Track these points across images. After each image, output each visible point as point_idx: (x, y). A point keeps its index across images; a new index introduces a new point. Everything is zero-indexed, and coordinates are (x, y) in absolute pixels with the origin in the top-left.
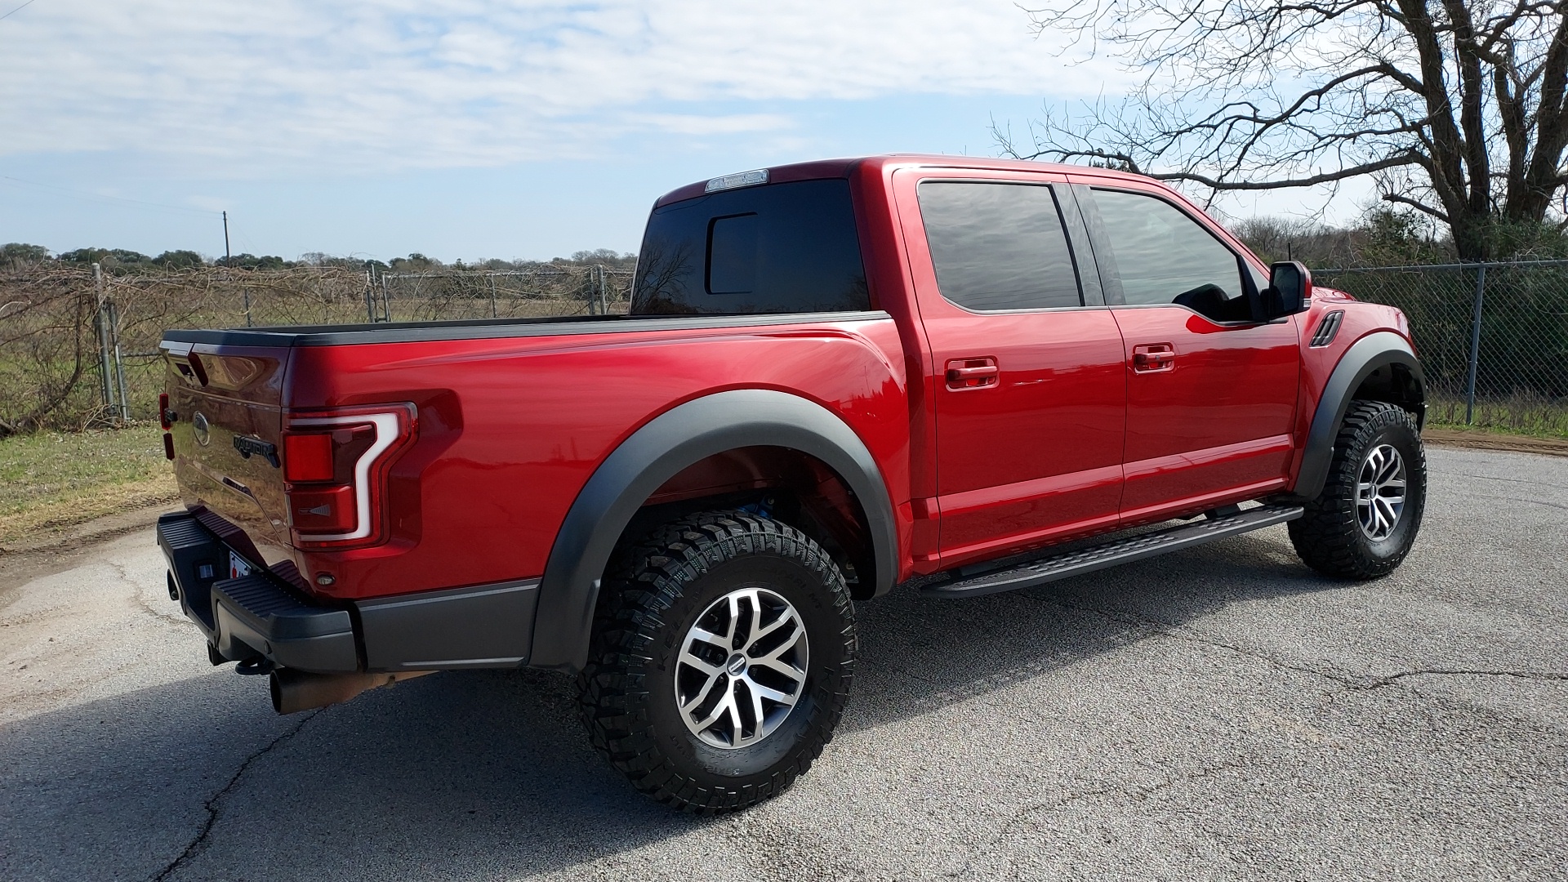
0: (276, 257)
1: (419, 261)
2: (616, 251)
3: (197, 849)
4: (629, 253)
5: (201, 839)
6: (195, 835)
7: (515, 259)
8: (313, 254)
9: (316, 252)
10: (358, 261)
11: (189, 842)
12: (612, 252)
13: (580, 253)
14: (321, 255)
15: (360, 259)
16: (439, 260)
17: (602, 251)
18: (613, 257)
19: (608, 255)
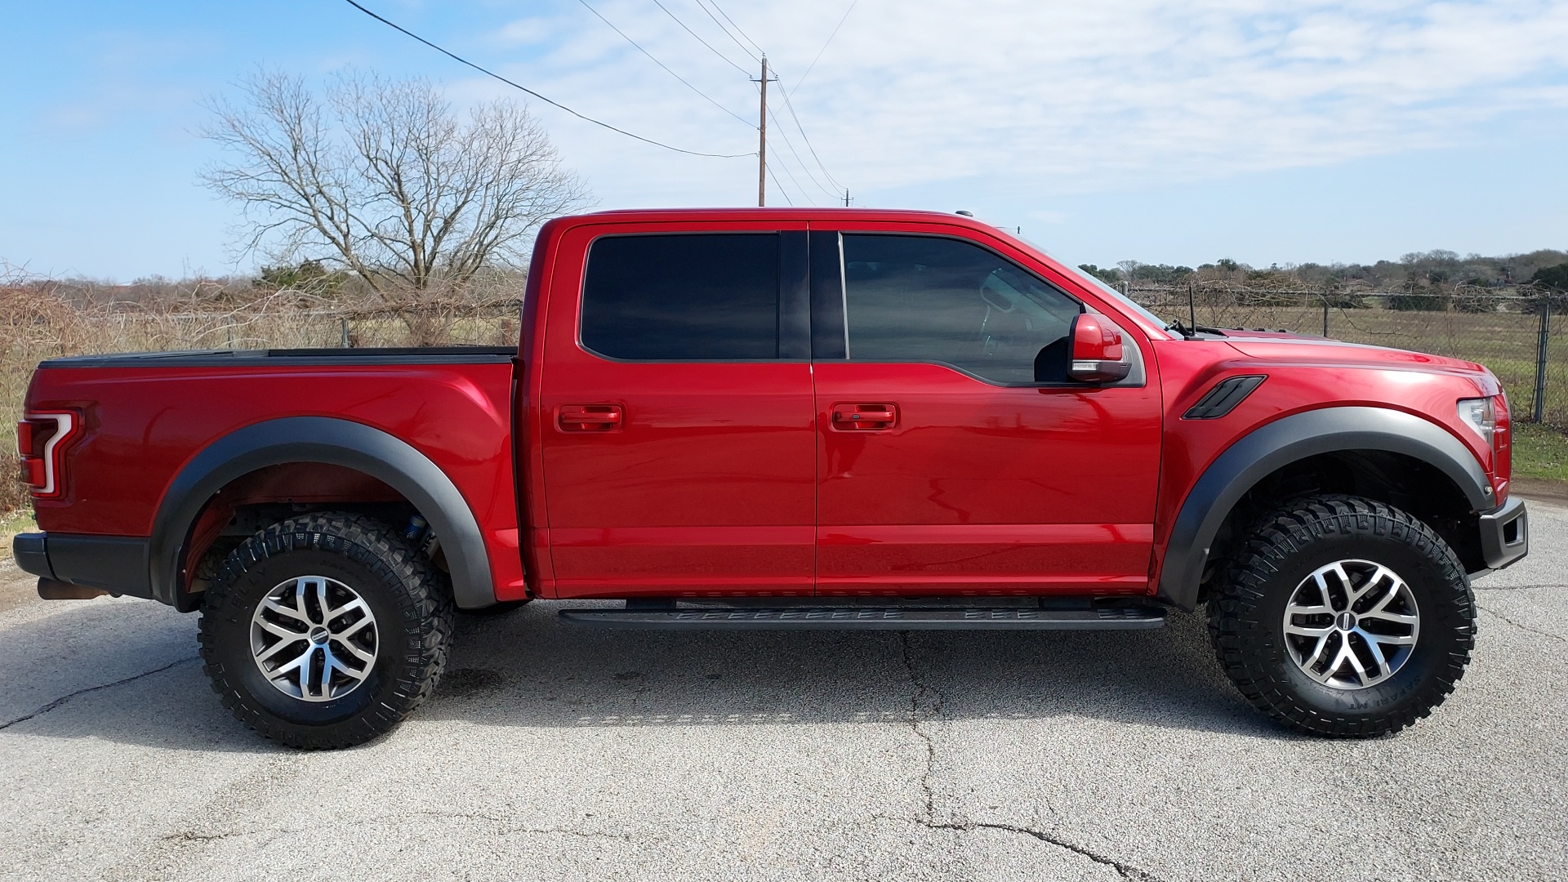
0: (1092, 266)
1: (1228, 267)
2: (1456, 251)
4: (1474, 253)
7: (1334, 262)
8: (1127, 262)
9: (1130, 260)
10: (1168, 268)
12: (1451, 253)
13: (1411, 255)
14: (1134, 263)
15: (1170, 265)
16: (1250, 265)
17: (1438, 252)
18: (1452, 259)
19: (1445, 257)
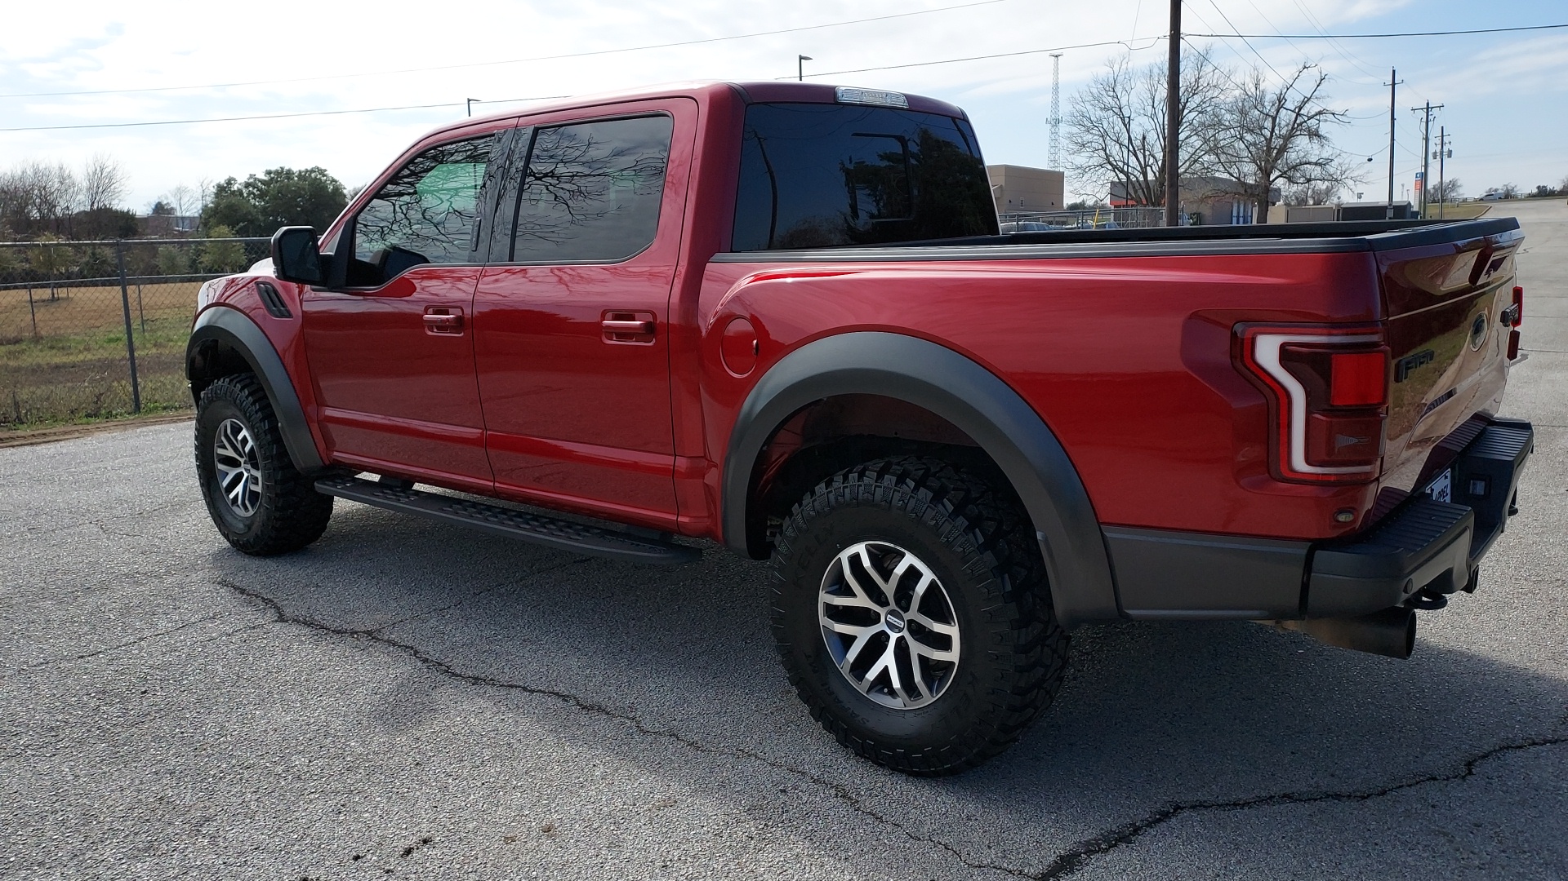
3: (1519, 742)
5: (1508, 748)
6: (1510, 754)
11: (1519, 753)
